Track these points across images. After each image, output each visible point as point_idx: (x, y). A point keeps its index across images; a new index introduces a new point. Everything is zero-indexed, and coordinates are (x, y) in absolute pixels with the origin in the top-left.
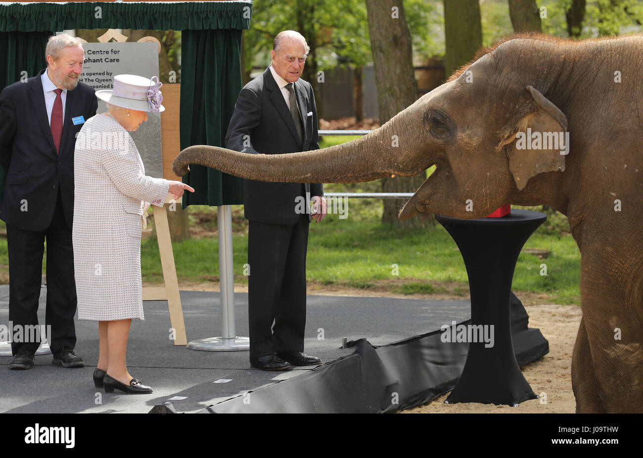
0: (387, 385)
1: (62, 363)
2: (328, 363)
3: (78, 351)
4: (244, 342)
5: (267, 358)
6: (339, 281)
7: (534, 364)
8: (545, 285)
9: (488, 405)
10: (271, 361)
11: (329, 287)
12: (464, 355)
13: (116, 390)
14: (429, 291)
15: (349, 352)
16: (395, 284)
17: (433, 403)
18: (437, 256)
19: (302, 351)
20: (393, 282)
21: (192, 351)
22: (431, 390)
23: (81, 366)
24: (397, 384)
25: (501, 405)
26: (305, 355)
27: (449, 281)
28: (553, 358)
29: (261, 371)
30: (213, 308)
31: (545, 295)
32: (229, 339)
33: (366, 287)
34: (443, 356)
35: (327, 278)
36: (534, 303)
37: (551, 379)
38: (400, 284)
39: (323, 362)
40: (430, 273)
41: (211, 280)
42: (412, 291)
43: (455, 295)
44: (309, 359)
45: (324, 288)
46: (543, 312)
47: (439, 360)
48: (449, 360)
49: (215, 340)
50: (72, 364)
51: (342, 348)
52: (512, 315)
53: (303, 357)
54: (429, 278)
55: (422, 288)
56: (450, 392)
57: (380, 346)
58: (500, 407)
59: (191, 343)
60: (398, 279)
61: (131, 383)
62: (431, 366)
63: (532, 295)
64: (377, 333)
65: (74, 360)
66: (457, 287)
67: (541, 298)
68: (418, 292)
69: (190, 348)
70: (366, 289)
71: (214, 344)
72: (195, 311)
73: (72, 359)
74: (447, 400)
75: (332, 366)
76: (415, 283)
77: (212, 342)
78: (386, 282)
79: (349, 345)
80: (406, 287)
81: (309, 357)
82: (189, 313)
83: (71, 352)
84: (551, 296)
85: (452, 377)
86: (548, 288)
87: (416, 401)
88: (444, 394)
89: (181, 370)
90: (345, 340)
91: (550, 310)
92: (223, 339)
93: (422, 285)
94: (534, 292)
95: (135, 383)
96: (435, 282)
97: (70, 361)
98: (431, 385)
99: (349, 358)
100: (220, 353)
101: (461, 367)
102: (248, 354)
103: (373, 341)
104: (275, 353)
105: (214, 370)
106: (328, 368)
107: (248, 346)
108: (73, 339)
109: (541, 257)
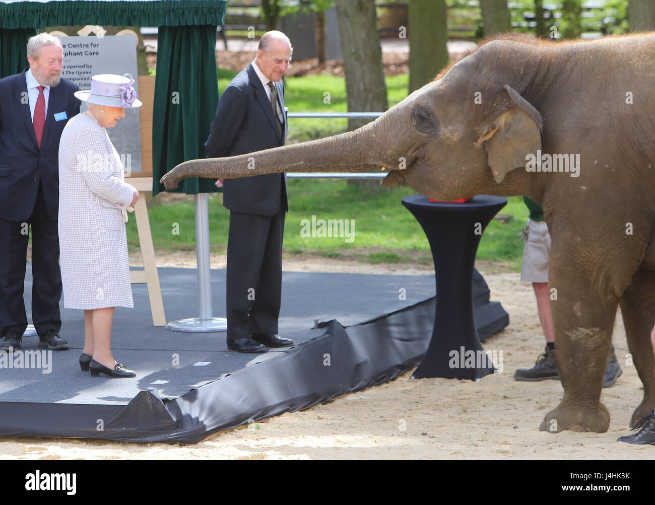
0: (357, 363)
1: (48, 345)
2: (301, 345)
3: (64, 334)
4: (221, 323)
5: (244, 340)
6: (308, 250)
7: (495, 336)
8: (507, 253)
9: (452, 380)
10: (247, 344)
11: (298, 256)
12: (429, 331)
13: (101, 374)
14: (395, 260)
15: (321, 332)
16: (362, 253)
17: (400, 378)
18: (402, 221)
19: (277, 334)
20: (360, 251)
21: (171, 332)
22: (398, 366)
23: (67, 349)
24: (365, 362)
25: (463, 380)
26: (279, 337)
27: (415, 250)
28: (513, 330)
29: (237, 353)
30: (188, 286)
31: (506, 263)
32: (206, 320)
33: (333, 256)
34: (409, 333)
35: (297, 248)
36: (496, 271)
37: (511, 352)
38: (367, 253)
39: (296, 344)
40: (395, 240)
41: (183, 250)
42: (378, 260)
43: (420, 263)
44: (283, 341)
45: (293, 257)
46: (504, 281)
47: (405, 337)
48: (414, 336)
49: (191, 321)
50: (58, 346)
51: (313, 328)
52: (475, 290)
53: (278, 339)
54: (395, 247)
55: (388, 257)
56: (416, 368)
57: (349, 326)
58: (463, 382)
59: (169, 324)
60: (365, 247)
61: (115, 368)
62: (398, 343)
63: (494, 263)
64: (346, 312)
65: (60, 343)
66: (421, 256)
67: (502, 266)
68: (385, 261)
69: (169, 329)
70: (334, 259)
71: (191, 325)
72: (172, 289)
73: (58, 342)
74: (413, 375)
75: (305, 347)
76: (381, 252)
77: (189, 323)
78: (353, 251)
79: (321, 326)
80: (372, 256)
81: (283, 339)
82: (166, 291)
83: (57, 335)
84: (512, 264)
85: (418, 352)
86: (510, 255)
87: (383, 378)
88: (410, 370)
89: (162, 352)
90: (317, 321)
91: (511, 279)
92: (201, 320)
93: (388, 254)
94: (495, 260)
95: (119, 367)
96: (400, 251)
97: (56, 344)
98: (398, 362)
99: (321, 338)
100: (198, 334)
101: (427, 344)
102: (225, 335)
103: (343, 320)
104: (251, 336)
105: (193, 352)
106: (301, 349)
107: (225, 327)
108: (58, 323)
109: (502, 221)
